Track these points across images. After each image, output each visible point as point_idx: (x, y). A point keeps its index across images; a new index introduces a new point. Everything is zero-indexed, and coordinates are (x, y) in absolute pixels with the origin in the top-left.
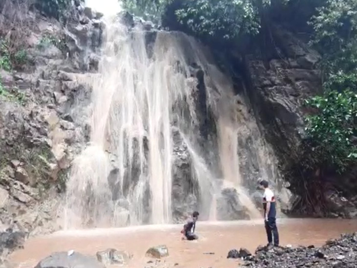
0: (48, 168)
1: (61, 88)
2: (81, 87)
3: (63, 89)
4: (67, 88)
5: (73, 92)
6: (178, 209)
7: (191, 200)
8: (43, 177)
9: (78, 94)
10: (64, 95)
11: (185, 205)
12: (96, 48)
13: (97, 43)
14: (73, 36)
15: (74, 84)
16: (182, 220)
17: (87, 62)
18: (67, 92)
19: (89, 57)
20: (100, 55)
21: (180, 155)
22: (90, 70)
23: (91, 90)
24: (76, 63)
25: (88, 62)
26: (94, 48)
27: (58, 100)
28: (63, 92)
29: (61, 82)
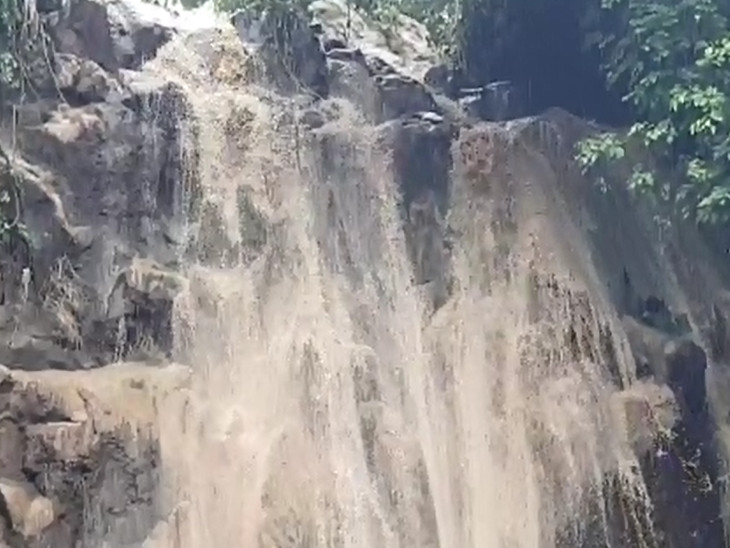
1: (24, 459)
2: (111, 446)
3: (30, 464)
4: (49, 456)
5: (77, 479)
9: (96, 486)
10: (43, 492)
12: (149, 226)
13: (149, 198)
14: (39, 176)
15: (79, 434)
17: (116, 307)
18: (53, 479)
19: (122, 278)
20: (173, 265)
22: (131, 346)
23: (152, 454)
24: (65, 318)
25: (120, 307)
26: (139, 224)
27: (21, 524)
28: (31, 476)
29: (22, 429)
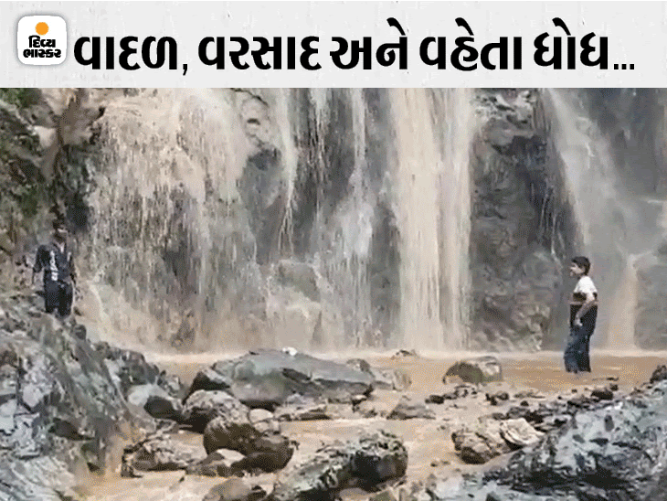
0: (32, 143)
6: (496, 298)
7: (541, 270)
8: (14, 174)
11: (521, 286)
16: (507, 340)
21: (506, 104)
